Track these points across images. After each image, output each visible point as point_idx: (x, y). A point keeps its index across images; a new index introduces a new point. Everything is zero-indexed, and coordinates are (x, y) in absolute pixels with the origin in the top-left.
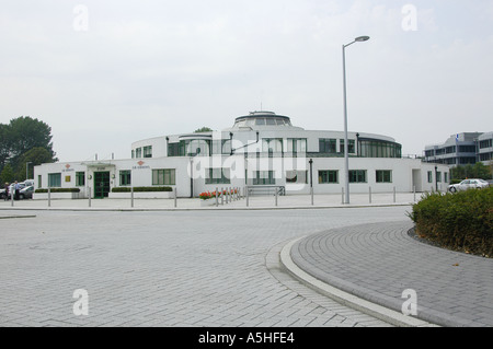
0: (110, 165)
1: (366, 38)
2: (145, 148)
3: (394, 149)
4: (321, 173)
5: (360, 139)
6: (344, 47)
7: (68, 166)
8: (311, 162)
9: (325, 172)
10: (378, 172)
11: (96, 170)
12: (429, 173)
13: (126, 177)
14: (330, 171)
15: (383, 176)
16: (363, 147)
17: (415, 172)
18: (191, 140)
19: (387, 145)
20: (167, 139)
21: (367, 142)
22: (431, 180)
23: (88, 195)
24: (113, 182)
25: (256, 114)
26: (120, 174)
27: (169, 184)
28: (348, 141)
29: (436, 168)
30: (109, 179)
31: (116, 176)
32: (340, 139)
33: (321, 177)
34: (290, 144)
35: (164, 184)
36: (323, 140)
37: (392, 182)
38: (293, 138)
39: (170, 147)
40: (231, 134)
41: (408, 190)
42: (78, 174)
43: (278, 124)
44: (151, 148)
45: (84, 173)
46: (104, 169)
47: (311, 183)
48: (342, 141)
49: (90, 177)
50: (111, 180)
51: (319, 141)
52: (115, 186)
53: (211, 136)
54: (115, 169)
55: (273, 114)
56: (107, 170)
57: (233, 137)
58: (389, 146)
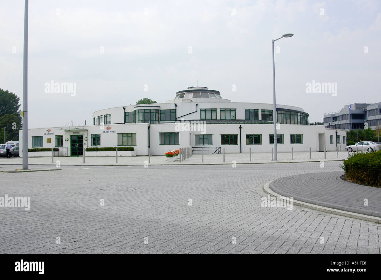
0: (83, 130)
1: (290, 35)
2: (105, 116)
3: (304, 118)
4: (248, 136)
5: (278, 110)
6: (273, 41)
7: (49, 131)
8: (240, 128)
9: (252, 135)
10: (292, 136)
11: (72, 134)
12: (331, 137)
13: (96, 139)
14: (255, 135)
15: (296, 139)
16: (280, 116)
17: (321, 136)
18: (144, 110)
19: (298, 114)
20: (124, 109)
21: (282, 112)
22: (332, 142)
23: (65, 154)
24: (86, 144)
25: (193, 89)
26: (92, 137)
27: (131, 145)
28: (268, 111)
29: (336, 133)
30: (83, 141)
31: (88, 139)
32: (262, 110)
33: (248, 140)
34: (223, 113)
35: (127, 145)
36: (249, 110)
37: (303, 144)
38: (225, 109)
39: (127, 115)
40: (176, 106)
41: (316, 150)
42: (57, 137)
43: (211, 97)
44: (111, 116)
45: (62, 136)
46: (78, 133)
47: (241, 144)
48: (263, 111)
49: (67, 139)
50: (84, 142)
51: (245, 111)
52: (88, 147)
53: (159, 107)
54: (88, 133)
55: (207, 89)
56: (81, 133)
57: (177, 107)
58: (300, 115)
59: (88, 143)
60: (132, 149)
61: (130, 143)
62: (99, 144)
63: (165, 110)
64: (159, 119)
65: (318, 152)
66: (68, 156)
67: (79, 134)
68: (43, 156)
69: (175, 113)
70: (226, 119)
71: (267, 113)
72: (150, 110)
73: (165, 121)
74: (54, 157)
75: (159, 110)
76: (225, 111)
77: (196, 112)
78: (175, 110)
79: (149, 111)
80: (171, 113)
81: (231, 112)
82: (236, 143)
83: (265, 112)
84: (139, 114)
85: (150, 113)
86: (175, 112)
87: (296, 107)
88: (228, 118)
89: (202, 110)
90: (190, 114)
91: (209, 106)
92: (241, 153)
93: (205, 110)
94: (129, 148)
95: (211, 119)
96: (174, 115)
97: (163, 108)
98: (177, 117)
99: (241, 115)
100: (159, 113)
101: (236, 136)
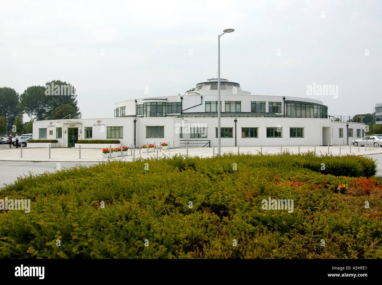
0: (78, 123)
1: (232, 30)
2: (121, 108)
4: (244, 130)
5: (286, 102)
7: (51, 123)
8: (236, 121)
9: (248, 129)
10: (292, 130)
11: (69, 127)
12: (341, 130)
13: (89, 132)
14: (252, 129)
15: (296, 132)
16: (289, 108)
17: (325, 129)
18: (151, 102)
19: (314, 107)
20: (136, 101)
21: (292, 104)
22: (341, 135)
23: (64, 145)
24: (80, 136)
25: (212, 81)
26: (85, 130)
27: (118, 138)
28: (275, 103)
29: (347, 126)
30: (77, 133)
31: (82, 131)
32: (269, 102)
33: (244, 133)
34: (228, 106)
35: (115, 138)
36: (255, 102)
37: (304, 137)
38: (230, 101)
39: (139, 108)
40: (182, 98)
41: (319, 144)
42: (58, 129)
43: (228, 89)
44: (125, 108)
45: (61, 128)
46: (74, 125)
47: (236, 137)
48: (271, 103)
49: (65, 131)
50: (79, 134)
51: (251, 103)
52: (82, 139)
53: (167, 99)
54: (82, 126)
55: (226, 81)
56: (76, 126)
57: (183, 100)
58: (316, 107)
59: (82, 136)
60: (118, 142)
61: (117, 136)
62: (91, 136)
63: (172, 103)
64: (166, 111)
65: (321, 146)
66: (65, 147)
67: (74, 127)
68: (43, 147)
69: (181, 106)
70: (231, 112)
71: (274, 105)
72: (157, 102)
73: (172, 113)
74: (52, 148)
75: (166, 103)
76: (230, 103)
77: (201, 104)
78: (181, 103)
79: (155, 104)
80: (177, 105)
81: (237, 104)
82: (231, 136)
83: (272, 104)
84: (146, 107)
85: (157, 105)
86: (181, 104)
87: (310, 99)
88: (233, 110)
89: (207, 103)
90: (195, 106)
91: (213, 99)
92: (236, 146)
93: (210, 103)
94: (114, 141)
95: (216, 111)
96: (179, 107)
97: (169, 101)
98: (182, 110)
99: (246, 108)
100: (166, 106)
101: (231, 129)
